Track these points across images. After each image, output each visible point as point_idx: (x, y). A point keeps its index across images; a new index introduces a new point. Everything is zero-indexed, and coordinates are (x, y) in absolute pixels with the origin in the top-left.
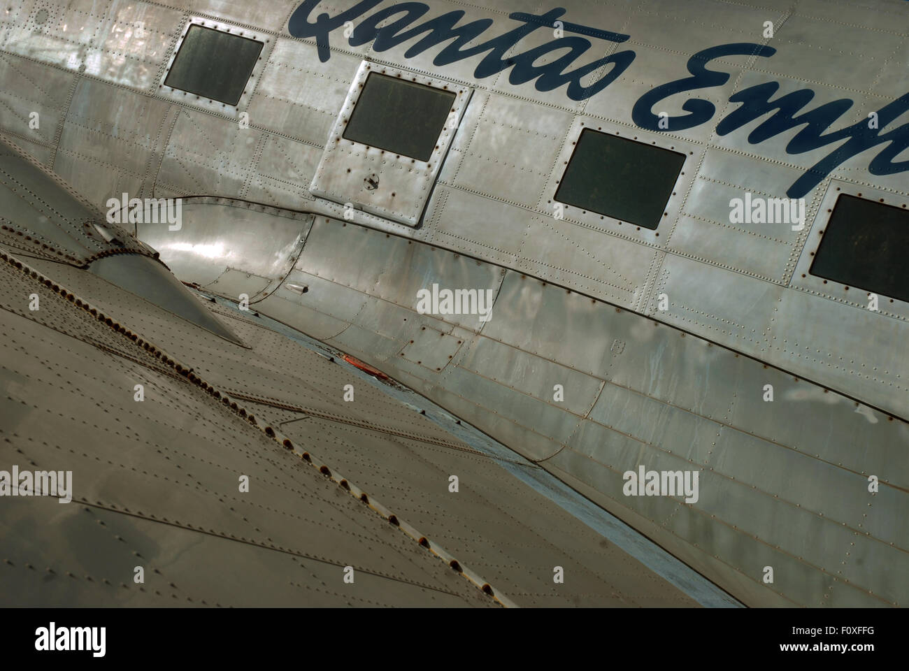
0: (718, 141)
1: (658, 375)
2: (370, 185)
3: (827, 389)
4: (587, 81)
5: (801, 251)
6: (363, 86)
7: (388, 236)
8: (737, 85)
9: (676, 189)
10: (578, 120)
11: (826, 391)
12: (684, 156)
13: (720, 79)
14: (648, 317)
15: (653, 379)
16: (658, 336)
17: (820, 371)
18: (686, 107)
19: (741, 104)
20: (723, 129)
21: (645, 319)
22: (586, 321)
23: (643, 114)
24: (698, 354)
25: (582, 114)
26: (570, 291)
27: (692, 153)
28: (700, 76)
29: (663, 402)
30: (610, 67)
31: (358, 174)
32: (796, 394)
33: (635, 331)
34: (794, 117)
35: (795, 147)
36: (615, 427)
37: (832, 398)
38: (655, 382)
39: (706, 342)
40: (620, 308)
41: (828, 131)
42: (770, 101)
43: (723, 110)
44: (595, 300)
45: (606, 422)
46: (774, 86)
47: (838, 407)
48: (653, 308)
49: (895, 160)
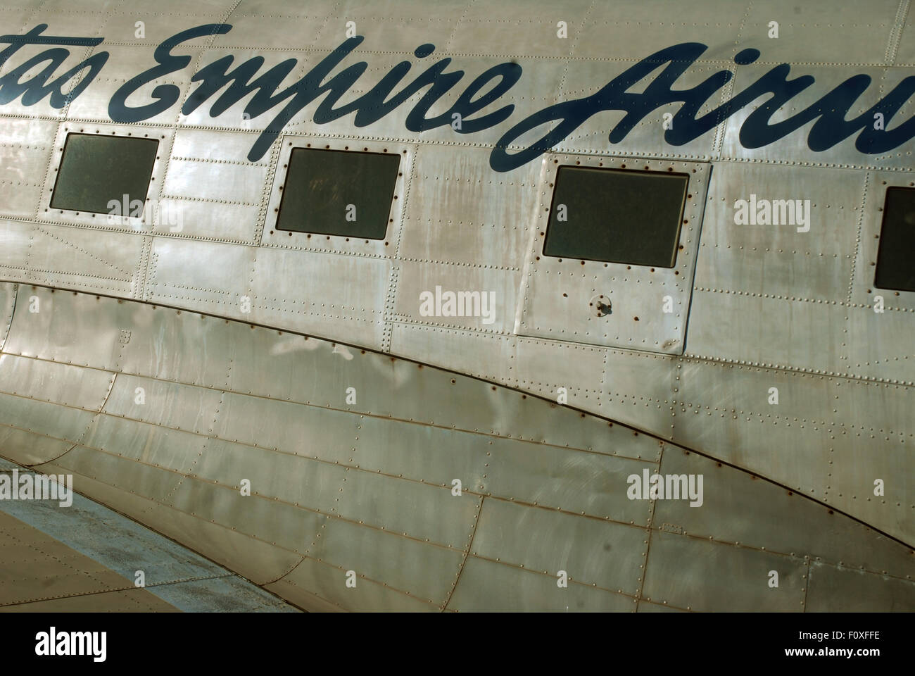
0: (185, 120)
1: (162, 356)
3: (307, 336)
4: (66, 89)
5: (266, 210)
8: (199, 65)
9: (154, 174)
10: (63, 126)
11: (306, 339)
12: (158, 141)
13: (183, 62)
14: (146, 303)
15: (158, 362)
16: (157, 320)
17: (300, 321)
18: (154, 95)
19: (202, 82)
20: (187, 109)
21: (144, 305)
22: (94, 319)
24: (195, 329)
25: (65, 120)
26: (76, 292)
27: (163, 137)
29: (170, 381)
30: (88, 69)
32: (281, 347)
33: (137, 318)
34: (247, 85)
36: (128, 416)
37: (312, 344)
38: (161, 364)
39: (199, 315)
40: (121, 300)
41: (277, 92)
42: (226, 74)
43: (186, 94)
44: (98, 296)
45: (118, 413)
46: (230, 59)
47: (319, 352)
48: (149, 292)
49: (335, 107)
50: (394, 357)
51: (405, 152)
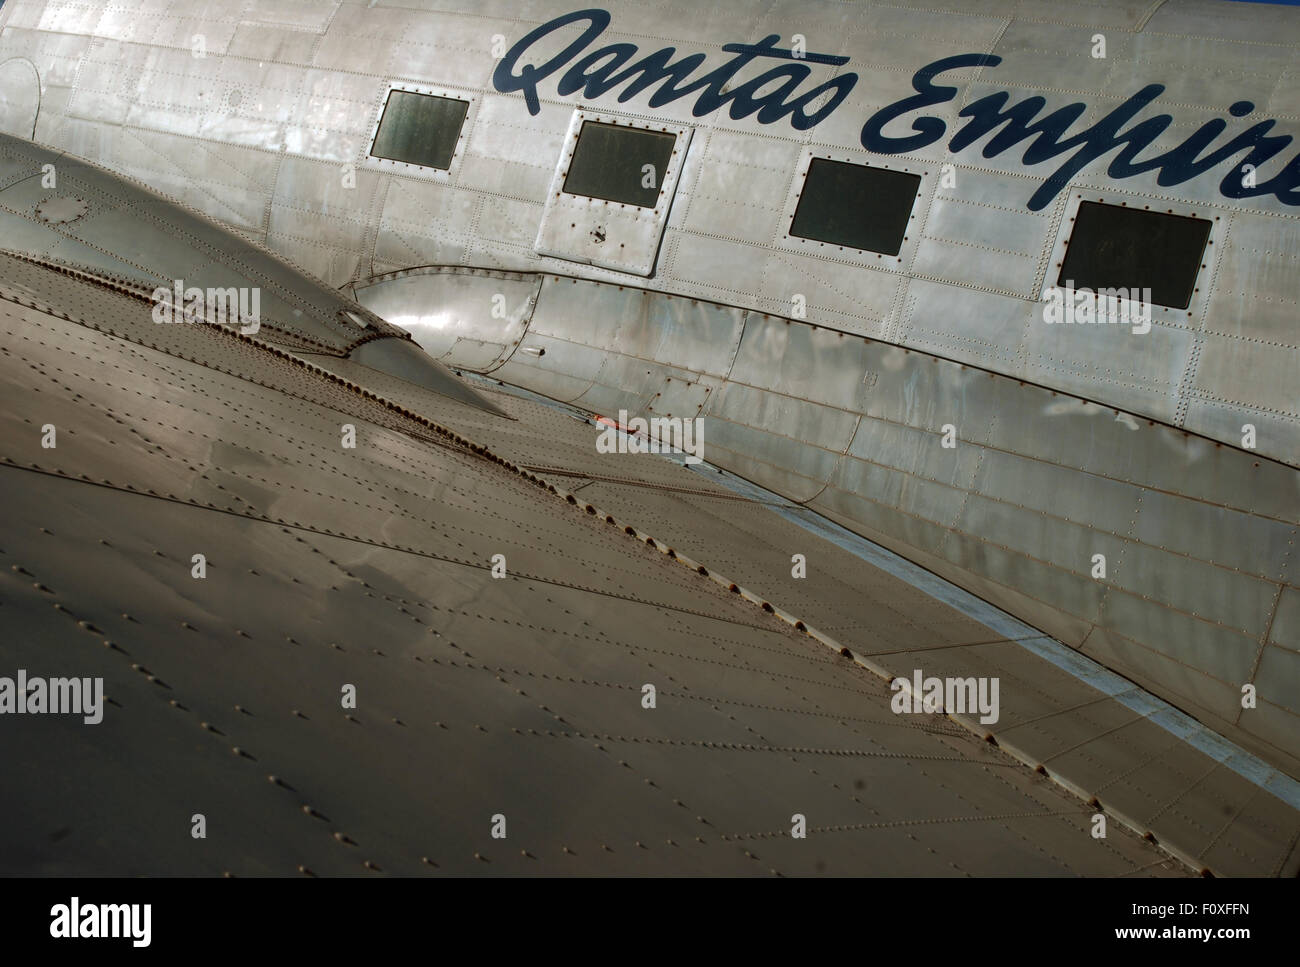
0: (952, 158)
1: (913, 406)
2: (597, 238)
3: (1086, 401)
4: (810, 110)
5: (1047, 264)
6: (578, 137)
7: (621, 289)
8: (966, 99)
9: (915, 211)
10: (806, 150)
11: (1085, 403)
12: (919, 177)
13: (948, 94)
14: (898, 346)
15: (909, 408)
16: (911, 365)
17: (1078, 383)
18: (916, 126)
19: (972, 118)
20: (957, 145)
21: (896, 348)
22: (834, 356)
23: (872, 137)
24: (953, 378)
25: (809, 143)
26: (815, 326)
27: (926, 174)
28: (926, 91)
29: (922, 430)
30: (833, 92)
31: (584, 228)
32: (1056, 409)
33: (886, 361)
34: (1027, 126)
35: (1031, 157)
36: (877, 460)
37: (1091, 408)
38: (911, 411)
39: (960, 366)
40: (868, 340)
41: (1063, 138)
42: (1001, 112)
43: (955, 126)
44: (842, 333)
45: (865, 456)
46: (1003, 97)
47: (1099, 417)
48: (902, 336)
49: (1133, 162)
50: (1187, 433)
51: (1218, 218)
